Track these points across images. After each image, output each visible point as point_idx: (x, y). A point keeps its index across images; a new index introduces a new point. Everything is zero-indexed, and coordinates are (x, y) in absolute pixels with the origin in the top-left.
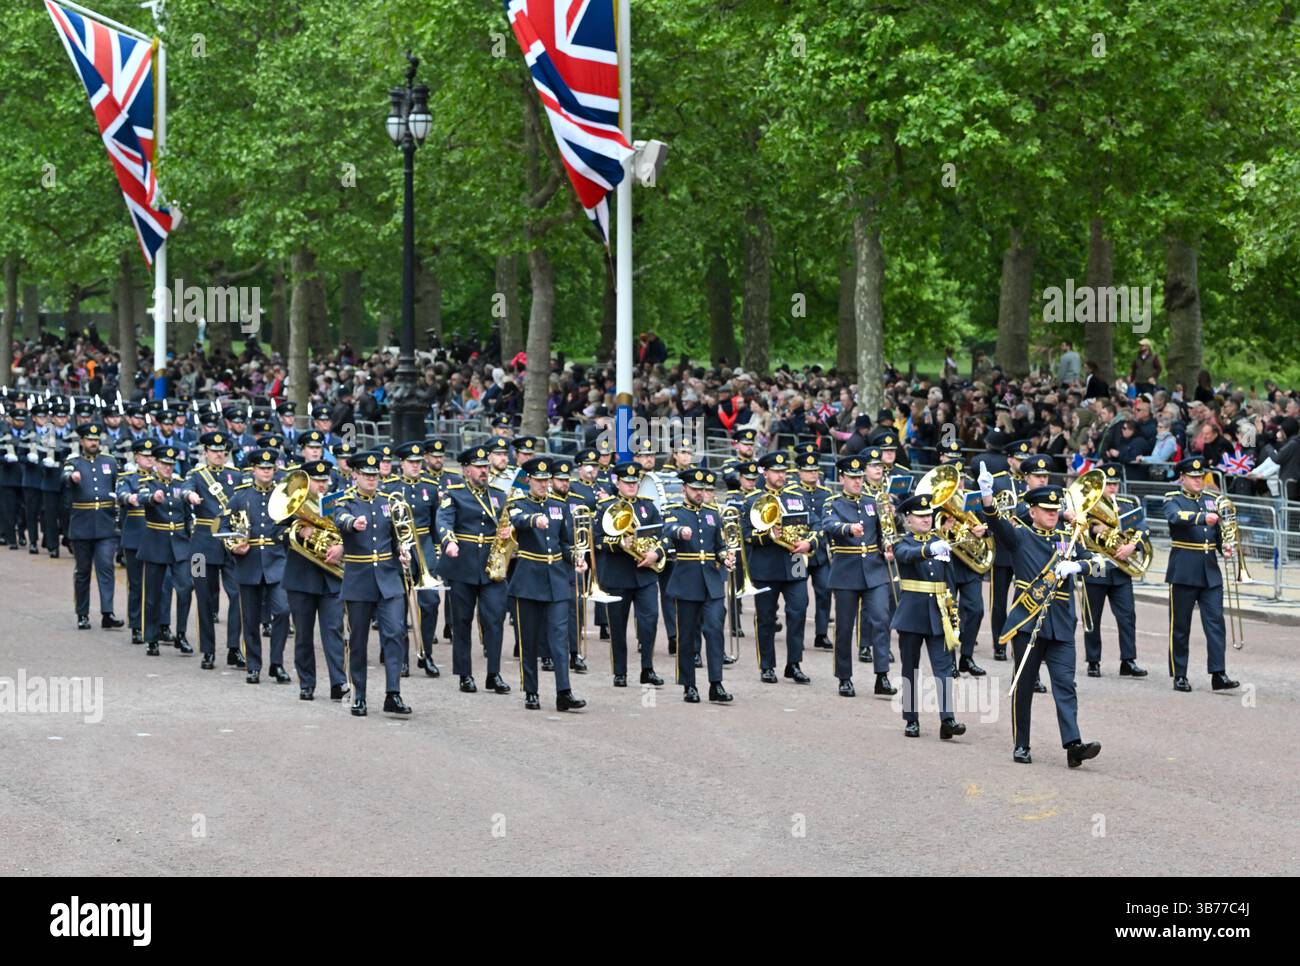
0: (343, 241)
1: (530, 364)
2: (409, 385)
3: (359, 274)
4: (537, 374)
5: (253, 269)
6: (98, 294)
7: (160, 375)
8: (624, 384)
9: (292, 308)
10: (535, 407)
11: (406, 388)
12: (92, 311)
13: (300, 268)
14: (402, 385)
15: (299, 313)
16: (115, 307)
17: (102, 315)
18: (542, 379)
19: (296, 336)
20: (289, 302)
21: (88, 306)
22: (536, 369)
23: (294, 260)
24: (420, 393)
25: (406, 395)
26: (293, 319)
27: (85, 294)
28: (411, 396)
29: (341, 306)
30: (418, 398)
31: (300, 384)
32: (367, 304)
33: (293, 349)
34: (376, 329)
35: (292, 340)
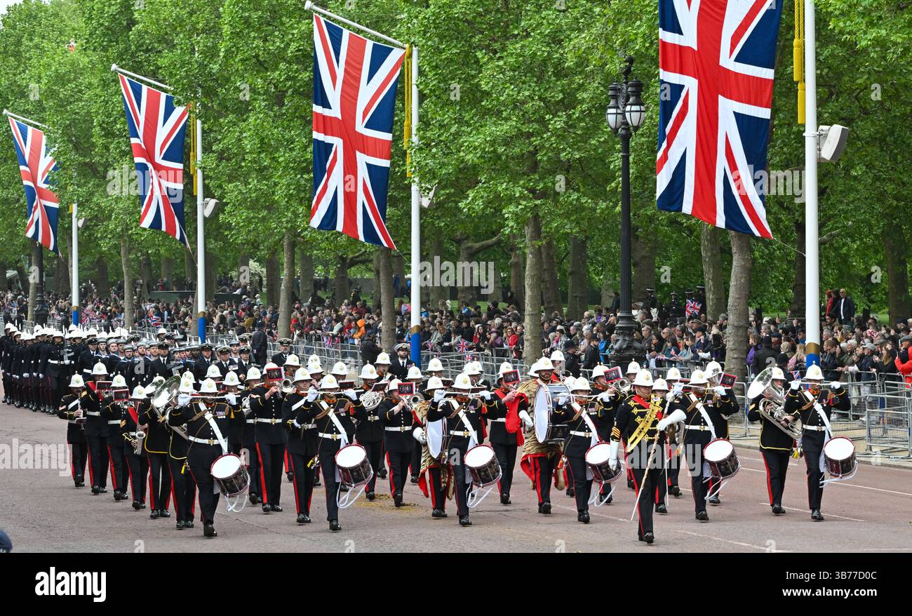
0: (567, 215)
1: (731, 318)
2: (627, 338)
3: (584, 242)
4: (738, 327)
5: (495, 239)
6: (363, 262)
7: (415, 332)
8: (812, 335)
9: (527, 273)
10: (736, 356)
11: (625, 340)
12: (359, 276)
13: (533, 238)
14: (620, 338)
15: (532, 277)
16: (378, 273)
17: (368, 280)
18: (741, 332)
19: (532, 297)
20: (525, 268)
21: (354, 273)
22: (736, 323)
23: (528, 231)
24: (637, 345)
25: (625, 346)
26: (528, 282)
27: (353, 263)
28: (629, 348)
29: (570, 270)
30: (635, 349)
31: (534, 337)
32: (592, 269)
33: (528, 309)
34: (600, 289)
35: (527, 300)
